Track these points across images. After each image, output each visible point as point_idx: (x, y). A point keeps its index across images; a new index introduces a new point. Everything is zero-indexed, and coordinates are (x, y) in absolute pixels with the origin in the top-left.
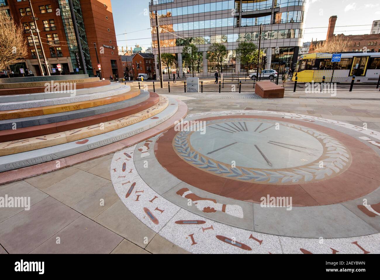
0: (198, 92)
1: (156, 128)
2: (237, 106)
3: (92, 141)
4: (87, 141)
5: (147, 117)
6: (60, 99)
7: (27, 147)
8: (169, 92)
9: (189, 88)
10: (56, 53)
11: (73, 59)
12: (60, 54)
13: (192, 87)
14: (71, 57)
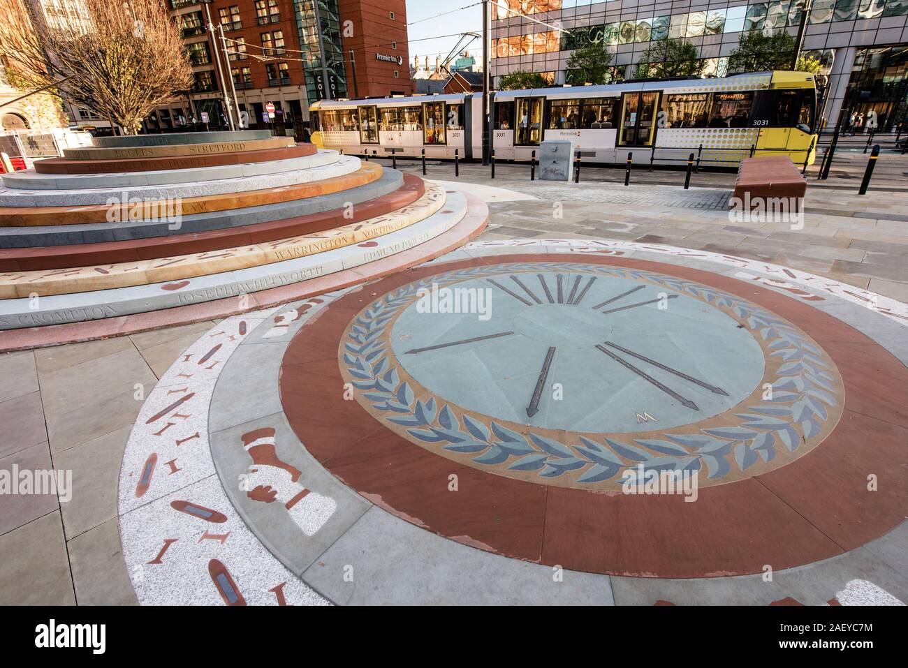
0: (567, 180)
1: (359, 270)
2: (625, 226)
3: (195, 285)
4: (186, 283)
5: (349, 241)
6: (199, 184)
7: (70, 285)
8: (493, 177)
9: (545, 169)
10: (278, 78)
11: (310, 91)
12: (285, 80)
13: (554, 167)
14: (306, 84)
